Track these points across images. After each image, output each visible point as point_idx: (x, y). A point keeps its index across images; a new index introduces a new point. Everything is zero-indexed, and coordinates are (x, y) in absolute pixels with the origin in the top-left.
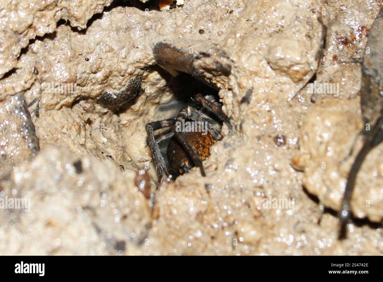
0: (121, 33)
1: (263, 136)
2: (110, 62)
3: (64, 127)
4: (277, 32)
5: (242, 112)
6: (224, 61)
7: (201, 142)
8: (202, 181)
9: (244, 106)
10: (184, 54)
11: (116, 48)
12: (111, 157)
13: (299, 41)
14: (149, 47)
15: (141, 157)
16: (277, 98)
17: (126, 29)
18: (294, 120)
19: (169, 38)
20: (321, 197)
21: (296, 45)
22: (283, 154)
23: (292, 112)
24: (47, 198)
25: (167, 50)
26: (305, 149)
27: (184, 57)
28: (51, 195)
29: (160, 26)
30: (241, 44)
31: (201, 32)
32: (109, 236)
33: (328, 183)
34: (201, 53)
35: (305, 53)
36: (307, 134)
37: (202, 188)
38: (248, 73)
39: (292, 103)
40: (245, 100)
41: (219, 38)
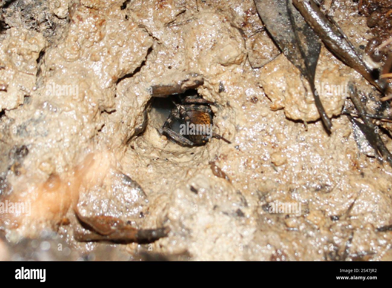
0: (127, 94)
1: (244, 103)
2: (133, 114)
3: (134, 164)
4: (214, 45)
5: (223, 97)
6: (199, 78)
7: (203, 120)
8: (230, 146)
9: (222, 94)
10: (172, 86)
11: (131, 105)
12: (158, 159)
13: (230, 44)
14: (145, 92)
15: (162, 144)
16: (237, 79)
17: (127, 90)
18: (252, 84)
19: (155, 82)
20: (303, 119)
21: (230, 46)
22: (261, 106)
23: (248, 80)
24: (194, 217)
25: (160, 89)
26: (274, 98)
27: (174, 88)
28: (195, 214)
29: (144, 78)
30: (199, 63)
31: (170, 68)
32: (231, 212)
33: (304, 111)
34: (182, 81)
35: (237, 48)
36: (272, 91)
37: (235, 150)
38: (214, 76)
39: (244, 76)
40: (221, 90)
41: (181, 65)
